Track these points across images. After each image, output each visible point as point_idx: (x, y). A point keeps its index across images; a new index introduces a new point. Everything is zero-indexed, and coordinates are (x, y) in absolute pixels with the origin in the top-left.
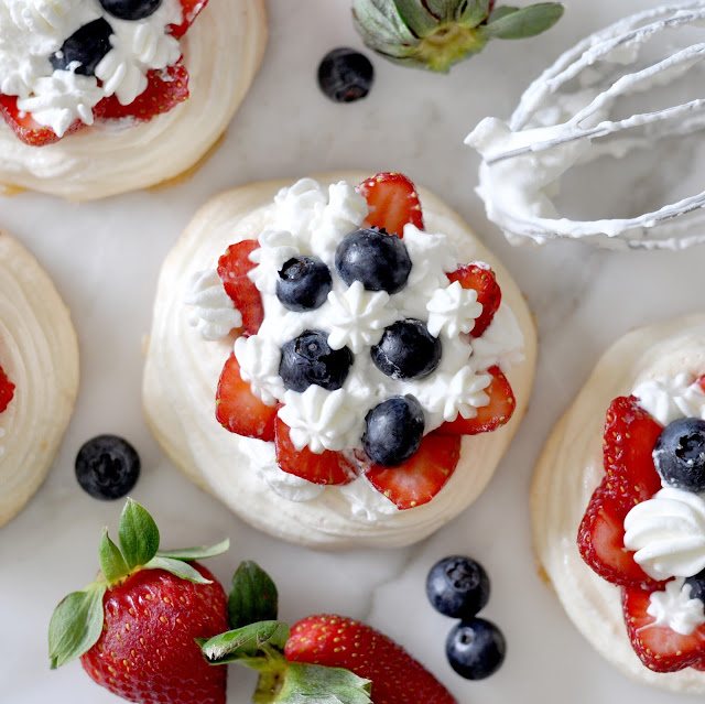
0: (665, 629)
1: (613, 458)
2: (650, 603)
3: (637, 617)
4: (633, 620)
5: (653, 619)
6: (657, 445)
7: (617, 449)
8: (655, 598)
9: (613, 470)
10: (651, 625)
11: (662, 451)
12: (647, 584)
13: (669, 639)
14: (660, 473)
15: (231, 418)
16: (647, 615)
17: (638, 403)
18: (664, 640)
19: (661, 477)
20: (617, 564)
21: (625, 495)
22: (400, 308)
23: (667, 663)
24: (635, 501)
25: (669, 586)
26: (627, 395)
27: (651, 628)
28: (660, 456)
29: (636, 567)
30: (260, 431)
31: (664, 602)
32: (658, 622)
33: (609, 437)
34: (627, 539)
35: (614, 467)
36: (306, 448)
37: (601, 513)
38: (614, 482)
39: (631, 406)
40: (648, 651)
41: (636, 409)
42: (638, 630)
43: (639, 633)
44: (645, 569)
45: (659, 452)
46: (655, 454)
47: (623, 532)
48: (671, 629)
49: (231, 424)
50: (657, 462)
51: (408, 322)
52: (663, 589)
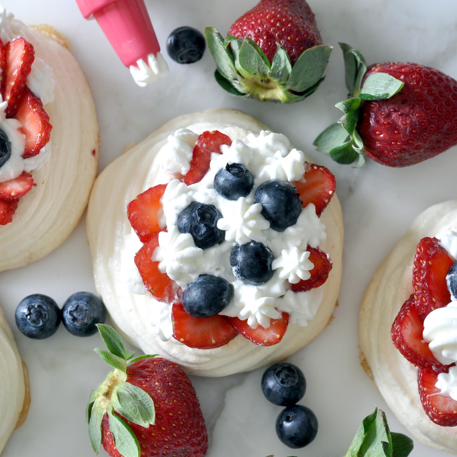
0: (447, 397)
1: (419, 278)
2: (437, 380)
3: (428, 388)
4: (425, 389)
5: (439, 390)
6: (450, 271)
7: (422, 272)
8: (441, 377)
9: (418, 287)
10: (438, 393)
11: (453, 275)
12: (437, 366)
13: (449, 403)
14: (450, 290)
15: (135, 212)
16: (435, 388)
17: (439, 243)
18: (445, 403)
19: (451, 293)
20: (418, 349)
21: (426, 304)
22: (269, 239)
23: (447, 418)
24: (432, 308)
25: (451, 370)
26: (432, 237)
27: (437, 395)
28: (451, 278)
29: (429, 353)
30: (143, 234)
31: (447, 379)
32: (443, 392)
33: (418, 263)
34: (425, 333)
35: (420, 284)
36: (157, 263)
37: (408, 314)
38: (419, 294)
39: (434, 244)
40: (434, 409)
41: (437, 246)
42: (428, 396)
43: (429, 397)
44: (436, 356)
45: (451, 275)
46: (448, 277)
47: (422, 329)
48: (451, 398)
49: (132, 215)
50: (449, 283)
51: (266, 248)
52: (447, 372)
